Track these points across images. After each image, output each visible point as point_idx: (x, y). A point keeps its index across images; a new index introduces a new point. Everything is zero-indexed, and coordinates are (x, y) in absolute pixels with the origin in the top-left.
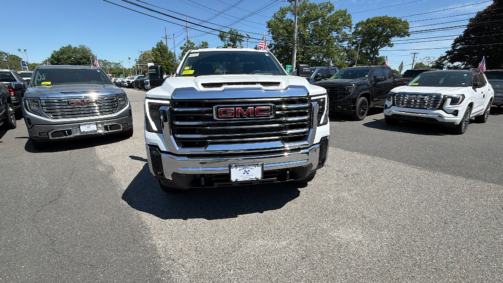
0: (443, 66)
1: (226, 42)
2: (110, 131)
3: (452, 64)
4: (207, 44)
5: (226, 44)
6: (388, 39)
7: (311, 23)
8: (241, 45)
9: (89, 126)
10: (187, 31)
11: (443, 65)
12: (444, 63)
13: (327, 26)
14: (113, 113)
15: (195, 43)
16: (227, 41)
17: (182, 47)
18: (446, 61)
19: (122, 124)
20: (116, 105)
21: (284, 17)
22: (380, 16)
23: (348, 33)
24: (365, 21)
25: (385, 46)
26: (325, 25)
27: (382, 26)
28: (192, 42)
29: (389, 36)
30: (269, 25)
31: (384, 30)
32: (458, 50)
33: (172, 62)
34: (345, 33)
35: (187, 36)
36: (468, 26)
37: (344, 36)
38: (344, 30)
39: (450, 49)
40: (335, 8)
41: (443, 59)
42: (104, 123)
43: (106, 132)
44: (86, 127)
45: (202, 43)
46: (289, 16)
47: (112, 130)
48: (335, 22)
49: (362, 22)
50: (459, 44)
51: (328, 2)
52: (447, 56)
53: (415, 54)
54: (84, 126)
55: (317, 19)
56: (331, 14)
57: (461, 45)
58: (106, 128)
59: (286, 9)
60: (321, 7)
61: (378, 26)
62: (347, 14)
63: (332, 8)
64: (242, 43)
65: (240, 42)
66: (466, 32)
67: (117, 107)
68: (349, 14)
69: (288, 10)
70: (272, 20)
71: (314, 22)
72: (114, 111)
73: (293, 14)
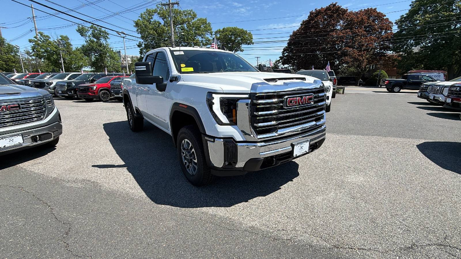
0: (278, 68)
1: (87, 38)
2: (39, 142)
3: (284, 66)
4: (68, 39)
5: (88, 40)
6: (239, 46)
7: (177, 27)
8: (107, 42)
9: (11, 139)
10: (34, 22)
11: (278, 66)
12: (279, 65)
13: (192, 31)
14: (42, 119)
15: (50, 37)
16: (89, 36)
17: (31, 40)
18: (280, 64)
19: (53, 132)
20: (44, 109)
21: (152, 18)
22: (232, 27)
23: (210, 38)
24: (221, 29)
25: (238, 50)
26: (190, 29)
27: (235, 35)
28: (46, 35)
29: (239, 44)
30: (137, 25)
31: (236, 38)
32: (286, 56)
33: (14, 56)
34: (208, 38)
35: (35, 28)
36: (289, 40)
37: (207, 40)
38: (207, 36)
39: (281, 56)
40: (197, 16)
41: (278, 62)
42: (32, 132)
43: (35, 144)
44: (8, 140)
45: (61, 36)
46: (156, 18)
47: (41, 141)
48: (198, 28)
49: (219, 30)
50: (286, 52)
51: (191, 10)
52: (280, 60)
53: (258, 58)
54: (5, 139)
55: (182, 23)
56: (195, 21)
57: (287, 53)
58: (34, 139)
59: (152, 11)
60: (186, 13)
61: (232, 35)
62: (207, 22)
63: (195, 16)
64: (108, 40)
65: (105, 39)
66: (289, 44)
67: (44, 112)
68: (209, 22)
69: (155, 13)
70: (140, 20)
71: (180, 26)
72: (42, 117)
73: (160, 17)
